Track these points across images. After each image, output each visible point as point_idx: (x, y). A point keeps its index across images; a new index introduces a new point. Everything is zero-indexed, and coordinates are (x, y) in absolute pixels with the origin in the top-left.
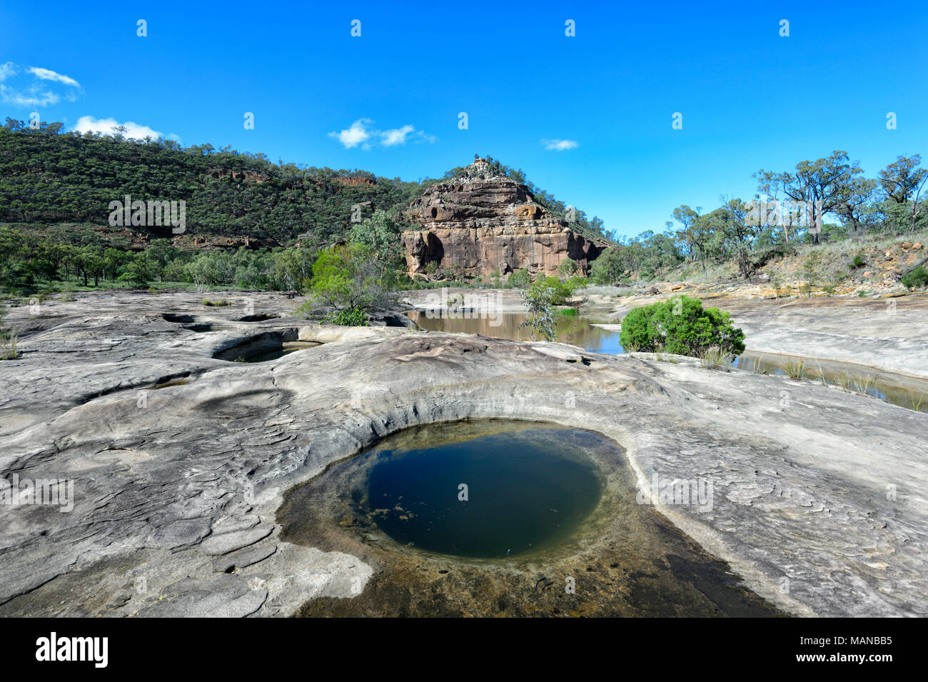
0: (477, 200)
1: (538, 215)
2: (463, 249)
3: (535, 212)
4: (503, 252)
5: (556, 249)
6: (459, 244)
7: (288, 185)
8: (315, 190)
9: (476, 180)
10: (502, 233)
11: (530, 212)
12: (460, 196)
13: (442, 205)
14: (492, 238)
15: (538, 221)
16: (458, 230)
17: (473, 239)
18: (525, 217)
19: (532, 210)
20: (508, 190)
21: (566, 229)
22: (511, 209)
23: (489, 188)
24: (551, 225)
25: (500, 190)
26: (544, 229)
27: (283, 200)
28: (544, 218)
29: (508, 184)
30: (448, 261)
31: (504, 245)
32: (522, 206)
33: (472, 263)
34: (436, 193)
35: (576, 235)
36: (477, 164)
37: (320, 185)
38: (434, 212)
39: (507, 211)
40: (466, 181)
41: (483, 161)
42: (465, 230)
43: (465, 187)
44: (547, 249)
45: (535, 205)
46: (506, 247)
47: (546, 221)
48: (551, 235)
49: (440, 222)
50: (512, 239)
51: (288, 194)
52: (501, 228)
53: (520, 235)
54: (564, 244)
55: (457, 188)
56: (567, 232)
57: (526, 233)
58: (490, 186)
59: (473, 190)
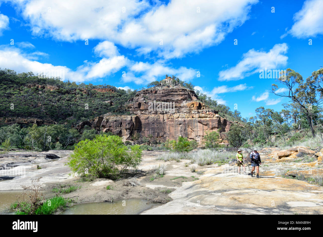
0: (165, 98)
1: (200, 107)
2: (156, 126)
3: (198, 105)
4: (179, 128)
5: (211, 127)
6: (153, 123)
7: (68, 92)
8: (82, 95)
9: (165, 88)
10: (179, 117)
11: (195, 105)
12: (155, 96)
13: (144, 101)
14: (173, 120)
15: (200, 111)
16: (153, 115)
17: (162, 120)
18: (192, 109)
19: (197, 104)
20: (183, 93)
21: (217, 115)
22: (184, 103)
23: (172, 92)
24: (208, 113)
25: (178, 93)
26: (203, 115)
27: (63, 99)
28: (203, 109)
29: (183, 90)
30: (146, 133)
31: (180, 124)
32: (191, 102)
33: (161, 135)
34: (142, 95)
35: (222, 119)
36: (166, 80)
37: (85, 92)
38: (140, 104)
39: (182, 105)
40: (160, 88)
41: (170, 78)
42: (157, 115)
43: (158, 91)
44: (206, 127)
45: (198, 102)
46: (181, 125)
47: (205, 110)
48: (208, 119)
49: (142, 110)
50: (185, 121)
51: (67, 97)
52: (178, 114)
53: (190, 119)
54: (215, 124)
55: (154, 92)
56: (218, 117)
57: (193, 117)
58: (172, 91)
59: (162, 93)
